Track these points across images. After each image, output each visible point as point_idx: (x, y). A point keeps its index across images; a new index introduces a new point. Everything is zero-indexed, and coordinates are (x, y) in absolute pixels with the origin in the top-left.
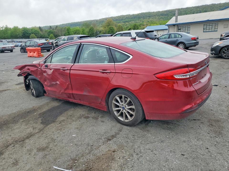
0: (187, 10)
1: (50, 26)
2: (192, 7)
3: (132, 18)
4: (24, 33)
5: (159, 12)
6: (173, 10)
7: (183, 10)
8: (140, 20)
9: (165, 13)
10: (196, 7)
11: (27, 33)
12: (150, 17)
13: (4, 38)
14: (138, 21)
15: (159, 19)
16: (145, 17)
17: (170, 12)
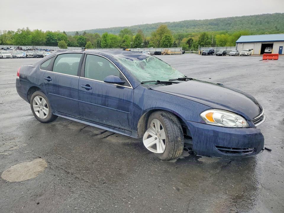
0: (243, 20)
1: (77, 32)
2: (250, 16)
3: (172, 27)
4: (48, 38)
5: (207, 20)
6: (225, 18)
7: (238, 19)
8: (183, 30)
9: (215, 22)
10: (255, 15)
11: (52, 39)
12: (195, 26)
13: (23, 44)
14: (180, 31)
15: (207, 29)
16: (189, 26)
17: (221, 21)
